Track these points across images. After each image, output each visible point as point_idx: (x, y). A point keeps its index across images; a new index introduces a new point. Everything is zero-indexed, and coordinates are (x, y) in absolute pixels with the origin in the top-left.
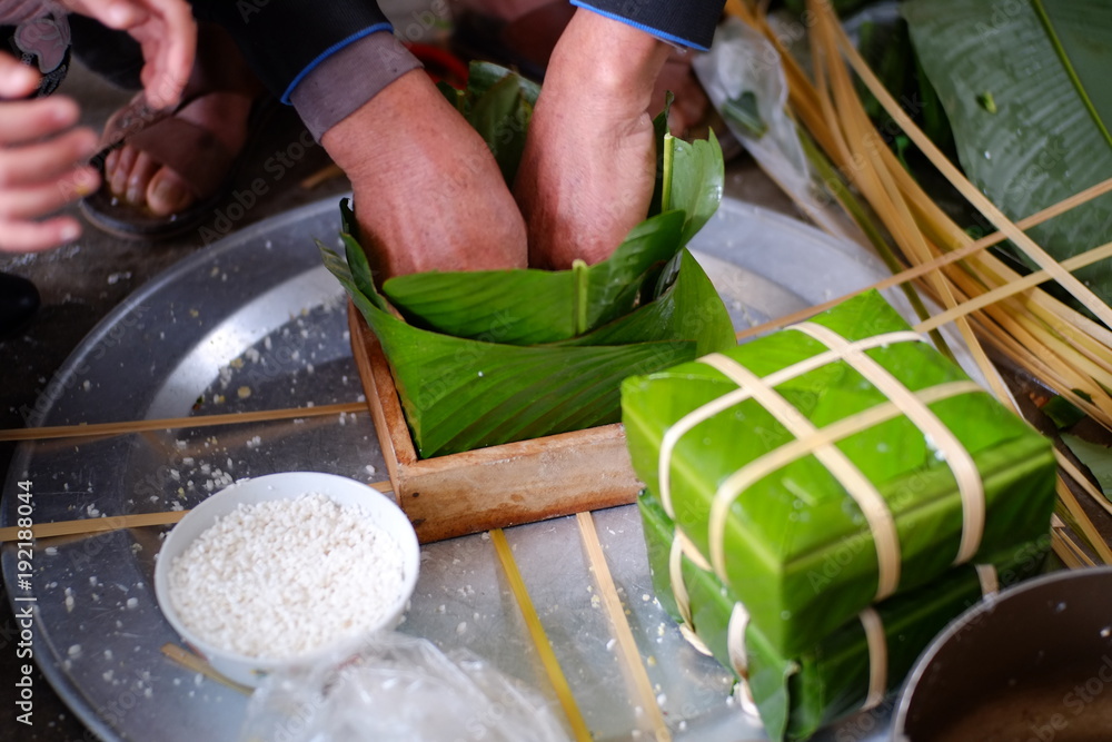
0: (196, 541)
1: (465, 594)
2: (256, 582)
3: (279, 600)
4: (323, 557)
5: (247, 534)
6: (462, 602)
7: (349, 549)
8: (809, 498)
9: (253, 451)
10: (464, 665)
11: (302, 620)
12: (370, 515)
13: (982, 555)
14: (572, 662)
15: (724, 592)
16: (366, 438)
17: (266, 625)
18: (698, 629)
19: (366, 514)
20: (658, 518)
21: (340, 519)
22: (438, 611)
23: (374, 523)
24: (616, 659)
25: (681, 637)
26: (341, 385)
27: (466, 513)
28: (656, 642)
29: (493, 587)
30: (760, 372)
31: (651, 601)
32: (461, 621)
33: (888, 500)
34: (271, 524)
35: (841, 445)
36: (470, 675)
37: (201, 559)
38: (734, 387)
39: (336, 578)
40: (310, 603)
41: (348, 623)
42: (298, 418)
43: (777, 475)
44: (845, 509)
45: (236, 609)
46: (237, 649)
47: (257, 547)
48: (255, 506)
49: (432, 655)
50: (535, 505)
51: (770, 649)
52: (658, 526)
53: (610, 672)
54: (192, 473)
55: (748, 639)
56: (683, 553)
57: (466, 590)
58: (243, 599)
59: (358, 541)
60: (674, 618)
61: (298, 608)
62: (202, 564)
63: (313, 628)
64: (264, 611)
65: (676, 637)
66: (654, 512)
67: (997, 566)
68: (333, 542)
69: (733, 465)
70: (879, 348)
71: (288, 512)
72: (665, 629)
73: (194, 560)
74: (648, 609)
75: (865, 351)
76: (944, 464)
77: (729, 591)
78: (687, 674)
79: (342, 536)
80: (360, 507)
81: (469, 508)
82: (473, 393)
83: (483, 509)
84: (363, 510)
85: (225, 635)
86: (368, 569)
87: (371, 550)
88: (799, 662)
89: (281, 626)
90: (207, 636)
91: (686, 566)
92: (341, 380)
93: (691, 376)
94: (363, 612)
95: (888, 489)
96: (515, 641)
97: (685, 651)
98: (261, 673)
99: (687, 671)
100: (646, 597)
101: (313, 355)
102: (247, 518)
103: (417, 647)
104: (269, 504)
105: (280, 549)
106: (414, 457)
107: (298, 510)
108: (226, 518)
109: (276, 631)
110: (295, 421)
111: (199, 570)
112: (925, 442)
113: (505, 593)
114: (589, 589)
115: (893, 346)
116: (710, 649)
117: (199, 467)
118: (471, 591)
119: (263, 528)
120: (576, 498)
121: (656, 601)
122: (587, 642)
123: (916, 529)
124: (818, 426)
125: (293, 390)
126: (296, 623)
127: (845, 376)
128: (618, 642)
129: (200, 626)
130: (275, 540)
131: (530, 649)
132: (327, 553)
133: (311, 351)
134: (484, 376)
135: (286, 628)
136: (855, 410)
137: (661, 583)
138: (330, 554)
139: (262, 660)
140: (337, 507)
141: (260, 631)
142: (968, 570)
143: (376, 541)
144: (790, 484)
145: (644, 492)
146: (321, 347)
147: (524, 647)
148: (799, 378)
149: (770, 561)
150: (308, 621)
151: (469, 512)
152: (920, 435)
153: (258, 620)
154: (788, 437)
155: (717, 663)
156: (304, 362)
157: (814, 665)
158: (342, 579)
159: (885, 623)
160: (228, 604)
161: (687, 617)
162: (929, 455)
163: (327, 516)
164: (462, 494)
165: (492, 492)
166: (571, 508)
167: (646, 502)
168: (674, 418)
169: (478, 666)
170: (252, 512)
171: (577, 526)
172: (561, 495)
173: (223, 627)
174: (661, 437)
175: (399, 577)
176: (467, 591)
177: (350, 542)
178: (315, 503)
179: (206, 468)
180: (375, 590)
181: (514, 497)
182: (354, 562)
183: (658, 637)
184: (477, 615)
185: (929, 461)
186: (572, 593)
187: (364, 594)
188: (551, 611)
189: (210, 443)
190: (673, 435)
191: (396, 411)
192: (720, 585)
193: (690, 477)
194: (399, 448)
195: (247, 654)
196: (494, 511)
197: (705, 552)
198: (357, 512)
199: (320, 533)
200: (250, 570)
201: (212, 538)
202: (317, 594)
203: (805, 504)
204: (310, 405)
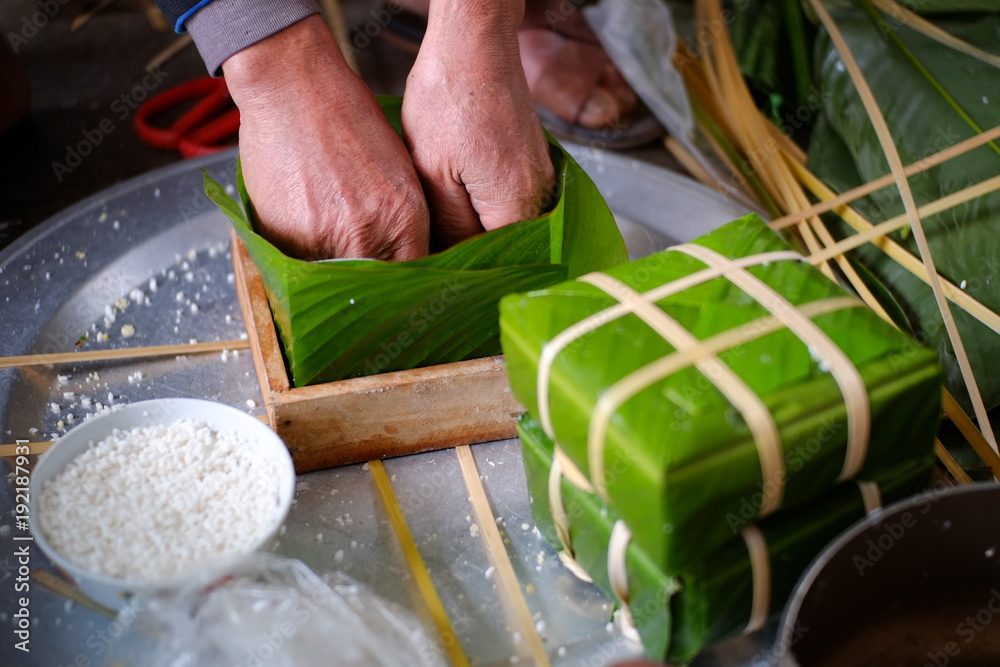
0: (69, 466)
1: (343, 524)
2: (128, 507)
3: (151, 524)
4: (198, 482)
5: (121, 459)
6: (340, 531)
7: (224, 475)
8: (691, 407)
9: (134, 387)
10: (338, 588)
11: (173, 545)
12: (247, 441)
13: (866, 472)
14: (451, 588)
15: (603, 513)
16: (247, 374)
17: (136, 548)
18: (577, 556)
19: (242, 440)
20: (537, 441)
21: (216, 445)
22: (316, 540)
23: (250, 448)
24: (494, 586)
25: (561, 563)
26: (224, 325)
27: (339, 443)
28: (535, 569)
29: (371, 516)
30: (641, 288)
31: (530, 529)
32: (338, 549)
33: (772, 410)
34: (146, 450)
35: (723, 355)
36: (345, 598)
37: (73, 483)
38: (614, 302)
39: (211, 503)
40: (183, 528)
41: (221, 547)
42: (180, 355)
43: (658, 387)
44: (729, 419)
45: (106, 532)
46: (104, 571)
47: (130, 472)
48: (130, 431)
49: (304, 576)
50: (408, 438)
51: (652, 568)
52: (538, 451)
53: (488, 599)
54: (72, 406)
55: (629, 559)
56: (562, 476)
57: (344, 518)
58: (113, 524)
59: (234, 467)
60: (554, 546)
61: (170, 532)
62: (74, 488)
63: (184, 552)
64: (134, 535)
65: (555, 564)
66: (534, 436)
67: (880, 485)
68: (208, 468)
69: (612, 378)
70: (760, 266)
71: (163, 438)
72: (545, 558)
73: (66, 484)
74: (527, 538)
75: (747, 269)
76: (828, 375)
77: (609, 509)
78: (566, 602)
79: (218, 462)
80: (236, 434)
81: (342, 438)
82: (345, 322)
83: (356, 440)
84: (239, 435)
85: (93, 558)
86: (244, 493)
87: (247, 476)
88: (680, 580)
89: (152, 550)
90: (74, 558)
91: (566, 490)
92: (225, 319)
93: (570, 293)
94: (236, 536)
95: (773, 400)
96: (392, 569)
97: (565, 579)
98: (128, 595)
99: (567, 598)
100: (525, 526)
101: (198, 296)
102: (121, 444)
103: (289, 569)
104: (145, 430)
105: (154, 474)
106: (286, 384)
107: (174, 437)
108: (101, 444)
109: (146, 554)
110: (178, 358)
111: (70, 494)
112: (809, 354)
113: (384, 522)
114: (468, 518)
115: (774, 264)
116: (590, 574)
117: (80, 402)
118: (349, 521)
119: (138, 454)
120: (450, 431)
121: (536, 530)
122: (466, 569)
123: (801, 440)
124: (700, 337)
125: (176, 329)
126: (168, 547)
127: (725, 290)
128: (496, 570)
129: (68, 549)
130: (149, 466)
131: (408, 576)
132: (201, 479)
133: (196, 291)
134: (356, 303)
135: (157, 552)
136: (736, 323)
137: (540, 511)
138: (205, 479)
139: (129, 582)
140: (214, 434)
141: (131, 554)
142: (851, 488)
143: (252, 467)
144: (672, 394)
145: (523, 417)
146: (205, 288)
147: (402, 575)
148: (681, 293)
149: (651, 471)
150: (180, 544)
151: (342, 443)
152: (804, 348)
153: (128, 544)
154: (668, 349)
155: (598, 590)
156: (188, 302)
157: (697, 584)
158: (216, 504)
159: (769, 541)
160: (99, 529)
161: (566, 542)
162: (814, 367)
163: (203, 441)
164: (334, 424)
165: (365, 422)
166: (445, 442)
167: (525, 426)
168: (553, 333)
169: (353, 589)
170: (128, 438)
171: (456, 458)
172: (435, 428)
173: (92, 550)
174: (539, 352)
175: (273, 502)
176: (344, 521)
177: (226, 468)
178: (190, 429)
179: (86, 402)
180: (250, 515)
181: (388, 429)
182: (228, 488)
183: (537, 565)
184: (354, 544)
185: (814, 373)
186: (451, 522)
187: (238, 519)
188: (430, 539)
189: (92, 379)
190: (550, 351)
191: (272, 341)
192: (600, 505)
193: (570, 391)
194: (273, 376)
195: (117, 576)
196: (367, 442)
197: (585, 469)
198: (233, 438)
199: (196, 459)
200: (123, 494)
201: (86, 462)
202: (190, 519)
203: (687, 414)
204: (193, 342)
